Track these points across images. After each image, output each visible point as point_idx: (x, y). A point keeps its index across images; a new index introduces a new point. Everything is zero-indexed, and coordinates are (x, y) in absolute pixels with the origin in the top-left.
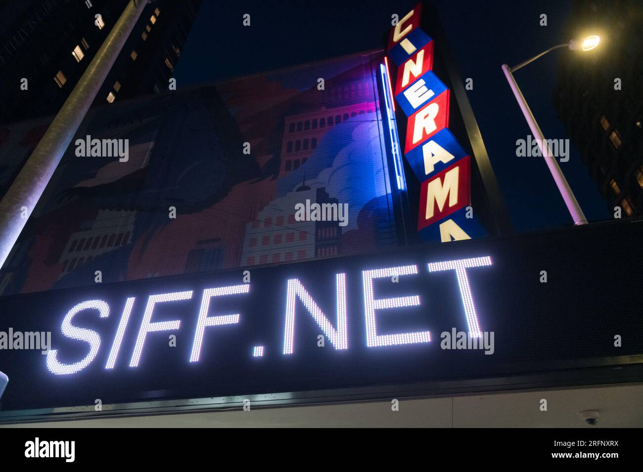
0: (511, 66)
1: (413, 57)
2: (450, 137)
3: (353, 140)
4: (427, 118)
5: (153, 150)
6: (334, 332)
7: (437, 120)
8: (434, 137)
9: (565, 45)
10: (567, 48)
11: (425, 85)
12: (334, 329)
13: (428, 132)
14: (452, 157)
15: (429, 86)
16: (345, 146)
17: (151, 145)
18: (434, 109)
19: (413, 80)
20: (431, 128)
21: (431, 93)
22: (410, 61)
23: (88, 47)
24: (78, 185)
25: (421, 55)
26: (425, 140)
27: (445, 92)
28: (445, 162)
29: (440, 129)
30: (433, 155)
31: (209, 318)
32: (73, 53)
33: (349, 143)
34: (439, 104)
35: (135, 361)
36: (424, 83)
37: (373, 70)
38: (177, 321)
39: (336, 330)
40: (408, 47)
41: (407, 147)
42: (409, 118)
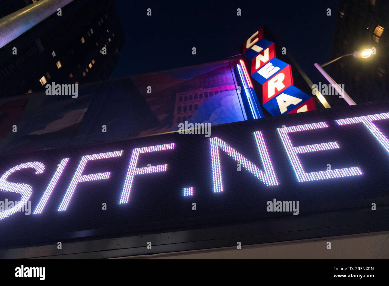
0: (320, 64)
1: (262, 53)
2: (296, 90)
3: (222, 105)
4: (276, 82)
5: (86, 113)
6: (262, 173)
7: (284, 82)
8: (284, 91)
9: (351, 54)
10: (352, 56)
11: (273, 65)
12: (261, 171)
13: (279, 89)
14: (300, 100)
15: (275, 65)
16: (217, 108)
17: (86, 110)
18: (281, 77)
19: (263, 64)
20: (281, 86)
21: (278, 69)
22: (260, 56)
23: (50, 77)
24: (32, 134)
25: (267, 51)
26: (277, 94)
27: (288, 66)
28: (295, 104)
29: (288, 86)
30: (285, 102)
31: (138, 169)
32: (40, 81)
33: (220, 107)
34: (284, 73)
35: (64, 206)
36: (272, 64)
37: (232, 69)
38: (108, 173)
39: (263, 171)
40: (258, 49)
41: (264, 100)
42: (263, 85)
